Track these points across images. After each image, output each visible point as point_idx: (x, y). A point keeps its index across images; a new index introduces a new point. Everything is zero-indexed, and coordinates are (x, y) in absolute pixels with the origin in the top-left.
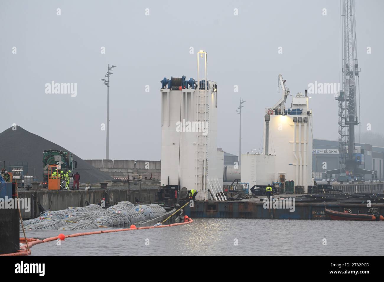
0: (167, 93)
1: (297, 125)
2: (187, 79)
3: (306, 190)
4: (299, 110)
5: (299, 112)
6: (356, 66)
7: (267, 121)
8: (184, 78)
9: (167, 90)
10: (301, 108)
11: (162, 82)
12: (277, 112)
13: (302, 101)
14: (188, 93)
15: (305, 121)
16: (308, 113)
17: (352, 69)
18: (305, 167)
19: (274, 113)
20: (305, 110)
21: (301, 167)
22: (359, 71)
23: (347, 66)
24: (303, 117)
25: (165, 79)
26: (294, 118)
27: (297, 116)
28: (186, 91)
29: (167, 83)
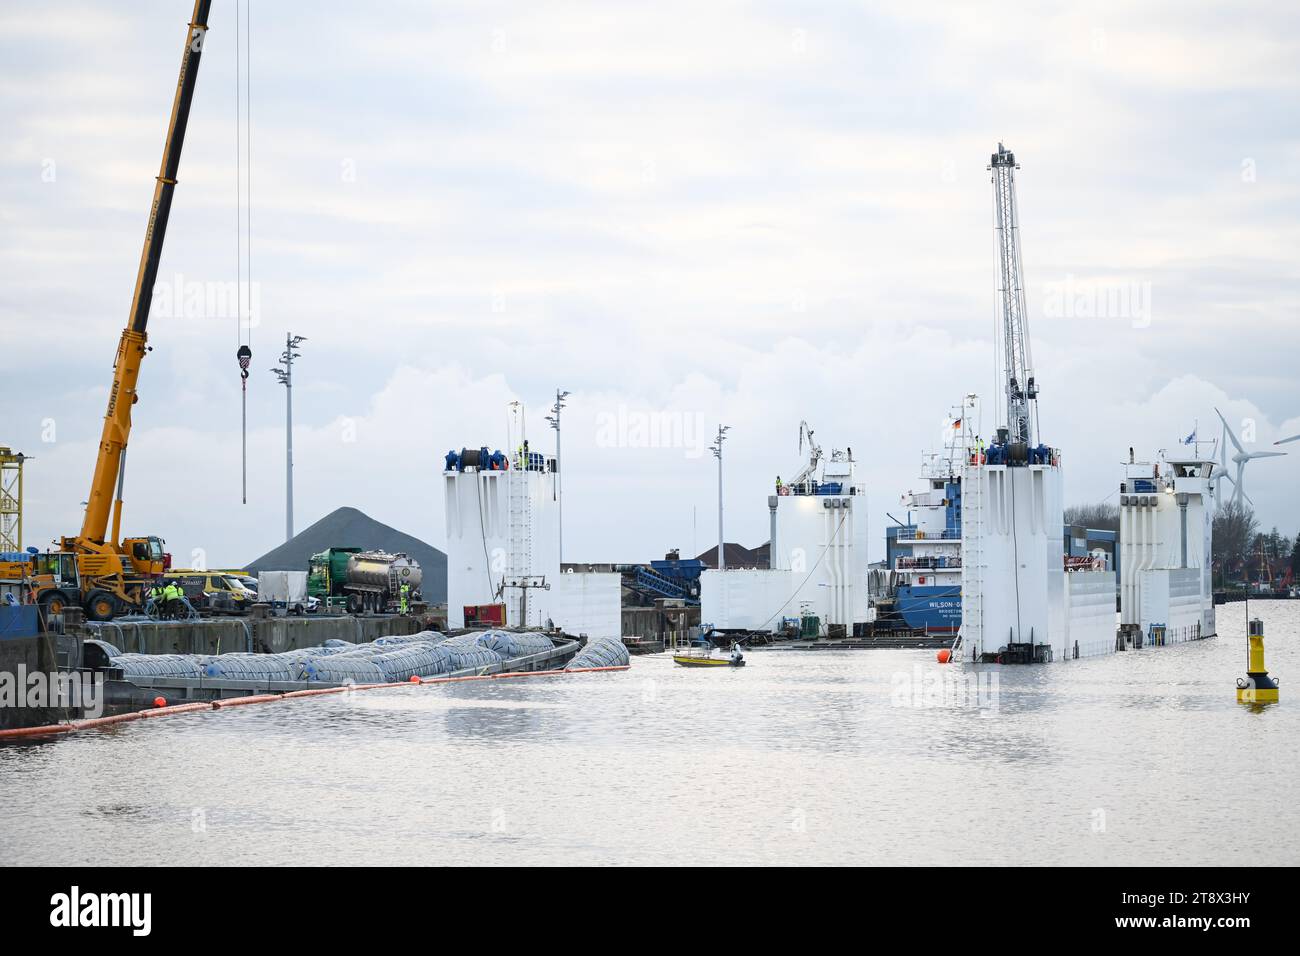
0: (454, 478)
1: (832, 513)
2: (491, 453)
3: (850, 631)
4: (835, 485)
5: (836, 489)
6: (1031, 382)
7: (773, 506)
8: (484, 450)
9: (454, 472)
10: (839, 481)
11: (446, 457)
12: (800, 490)
13: (840, 468)
14: (491, 477)
15: (845, 505)
16: (852, 491)
17: (1023, 388)
18: (846, 588)
19: (792, 492)
20: (847, 485)
21: (840, 588)
22: (1036, 390)
23: (1013, 382)
24: (841, 497)
25: (451, 453)
26: (825, 500)
27: (831, 497)
28: (488, 473)
29: (456, 461)
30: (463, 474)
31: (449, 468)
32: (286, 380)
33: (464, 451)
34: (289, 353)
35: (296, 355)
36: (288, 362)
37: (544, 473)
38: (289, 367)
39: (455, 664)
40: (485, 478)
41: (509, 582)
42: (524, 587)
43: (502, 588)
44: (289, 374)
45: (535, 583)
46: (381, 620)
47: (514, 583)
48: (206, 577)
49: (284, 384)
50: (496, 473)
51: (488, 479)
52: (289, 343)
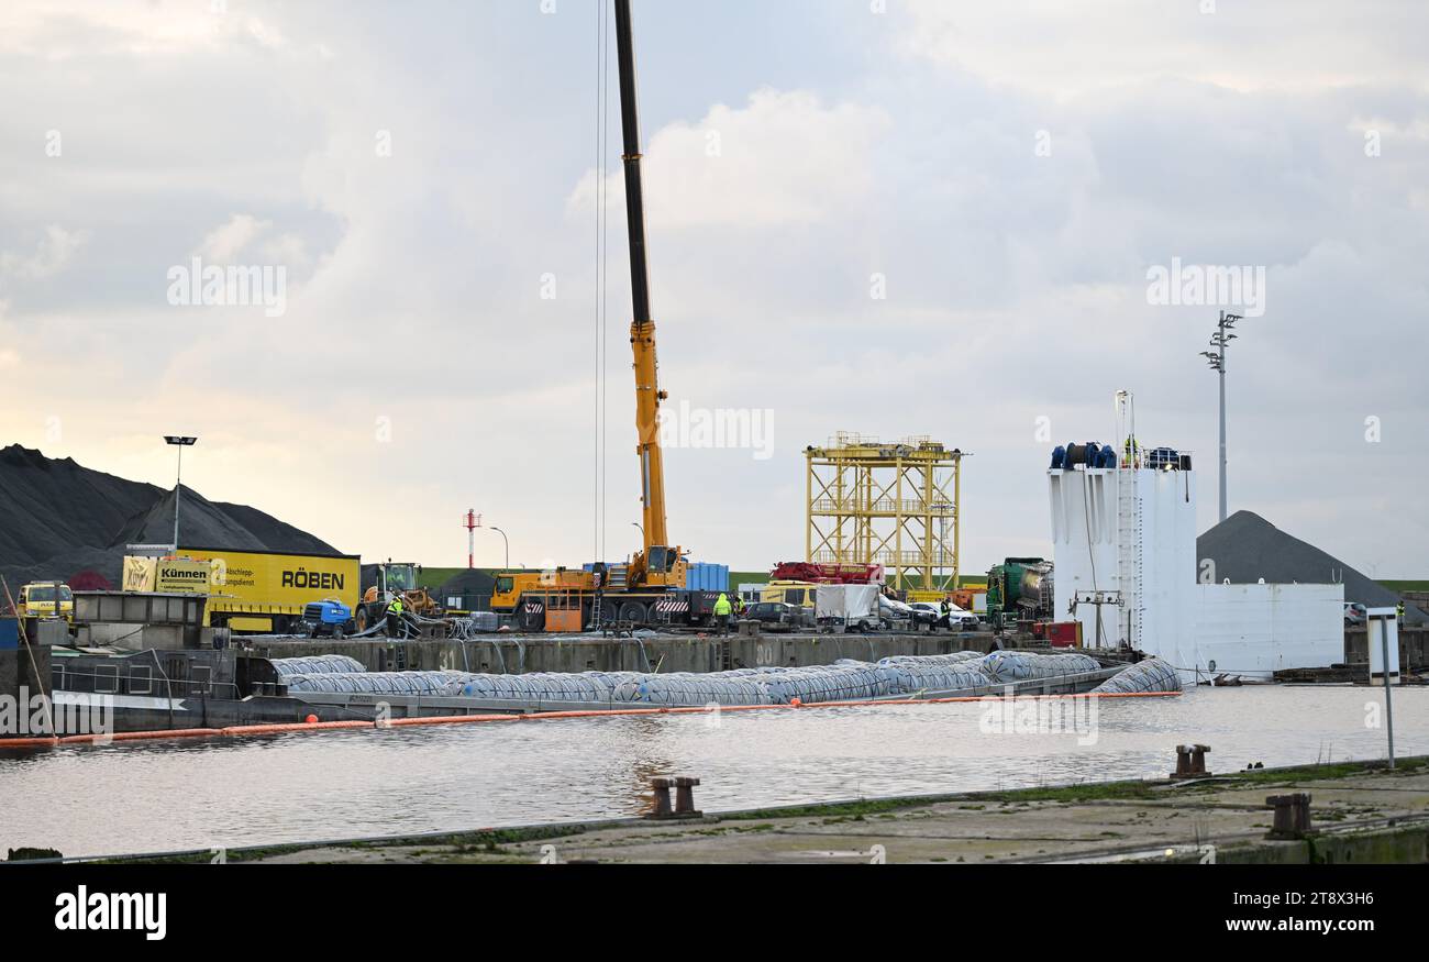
0: (1060, 477)
8: (1093, 445)
9: (1061, 471)
11: (1052, 453)
14: (1098, 476)
25: (1057, 448)
28: (1094, 471)
29: (1065, 459)
30: (1071, 473)
31: (1055, 464)
32: (1218, 363)
33: (1071, 446)
34: (1222, 334)
35: (1231, 336)
36: (1222, 343)
37: (1165, 471)
38: (1222, 351)
39: (903, 686)
40: (1090, 476)
41: (1082, 598)
42: (1098, 603)
43: (1075, 604)
44: (1222, 358)
45: (1109, 599)
46: (948, 638)
47: (1088, 599)
48: (804, 590)
49: (1216, 370)
50: (1103, 471)
51: (1094, 478)
52: (1222, 323)
